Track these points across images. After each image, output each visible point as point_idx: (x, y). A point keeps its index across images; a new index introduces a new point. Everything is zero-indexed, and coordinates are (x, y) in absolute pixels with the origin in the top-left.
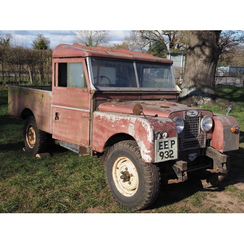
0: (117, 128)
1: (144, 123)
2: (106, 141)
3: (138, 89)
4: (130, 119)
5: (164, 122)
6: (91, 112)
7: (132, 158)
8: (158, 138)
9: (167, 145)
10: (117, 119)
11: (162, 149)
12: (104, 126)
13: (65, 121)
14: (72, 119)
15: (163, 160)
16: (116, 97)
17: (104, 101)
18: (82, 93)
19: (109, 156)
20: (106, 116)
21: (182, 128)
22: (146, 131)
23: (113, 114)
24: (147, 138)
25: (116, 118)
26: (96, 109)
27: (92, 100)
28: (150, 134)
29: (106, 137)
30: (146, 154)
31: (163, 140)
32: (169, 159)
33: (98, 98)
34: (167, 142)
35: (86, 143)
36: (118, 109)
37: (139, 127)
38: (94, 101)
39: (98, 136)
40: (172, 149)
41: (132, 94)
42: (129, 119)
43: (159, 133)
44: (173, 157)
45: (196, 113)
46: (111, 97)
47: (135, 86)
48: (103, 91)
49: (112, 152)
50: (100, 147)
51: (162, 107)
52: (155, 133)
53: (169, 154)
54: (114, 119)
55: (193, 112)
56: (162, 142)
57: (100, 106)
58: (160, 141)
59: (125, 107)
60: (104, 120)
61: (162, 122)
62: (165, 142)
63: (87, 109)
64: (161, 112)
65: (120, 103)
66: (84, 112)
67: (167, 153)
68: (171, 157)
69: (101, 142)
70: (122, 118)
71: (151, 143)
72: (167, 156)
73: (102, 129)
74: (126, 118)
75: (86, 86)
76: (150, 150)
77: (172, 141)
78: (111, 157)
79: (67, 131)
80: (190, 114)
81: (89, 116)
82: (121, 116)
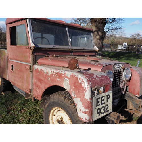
0: (52, 80)
1: (80, 79)
2: (43, 91)
3: (70, 47)
4: (65, 73)
5: (100, 77)
6: (32, 66)
7: (67, 111)
8: (96, 94)
9: (103, 100)
10: (53, 72)
11: (99, 105)
12: (41, 78)
13: (17, 72)
14: (20, 71)
15: (100, 117)
16: (53, 53)
17: (43, 56)
18: (25, 50)
19: (47, 105)
20: (43, 69)
21: (112, 80)
22: (83, 88)
23: (49, 68)
24: (84, 96)
25: (51, 72)
26: (36, 63)
27: (32, 55)
28: (87, 91)
29: (43, 88)
30: (83, 112)
31: (100, 96)
32: (105, 114)
33: (37, 54)
34: (104, 97)
35: (29, 91)
36: (54, 63)
37: (75, 83)
38: (33, 56)
39: (37, 86)
40: (108, 103)
41: (66, 51)
42: (63, 73)
43: (96, 89)
44: (108, 111)
45: (121, 66)
46: (49, 53)
47: (68, 45)
48: (42, 48)
49: (48, 102)
50: (39, 96)
51: (92, 61)
52: (93, 89)
53: (105, 110)
54: (50, 73)
55: (119, 65)
56: (99, 98)
57: (40, 61)
58: (97, 98)
59: (60, 61)
60: (41, 72)
61: (98, 77)
62: (102, 97)
63: (29, 62)
64: (93, 65)
65: (56, 58)
66: (27, 65)
67: (103, 108)
68: (106, 112)
69: (39, 92)
70: (57, 72)
71: (88, 102)
72: (103, 112)
73: (40, 80)
74: (60, 72)
75: (28, 44)
76: (88, 108)
77: (107, 96)
78: (48, 106)
79: (18, 80)
80: (117, 67)
81: (30, 69)
82: (56, 69)
